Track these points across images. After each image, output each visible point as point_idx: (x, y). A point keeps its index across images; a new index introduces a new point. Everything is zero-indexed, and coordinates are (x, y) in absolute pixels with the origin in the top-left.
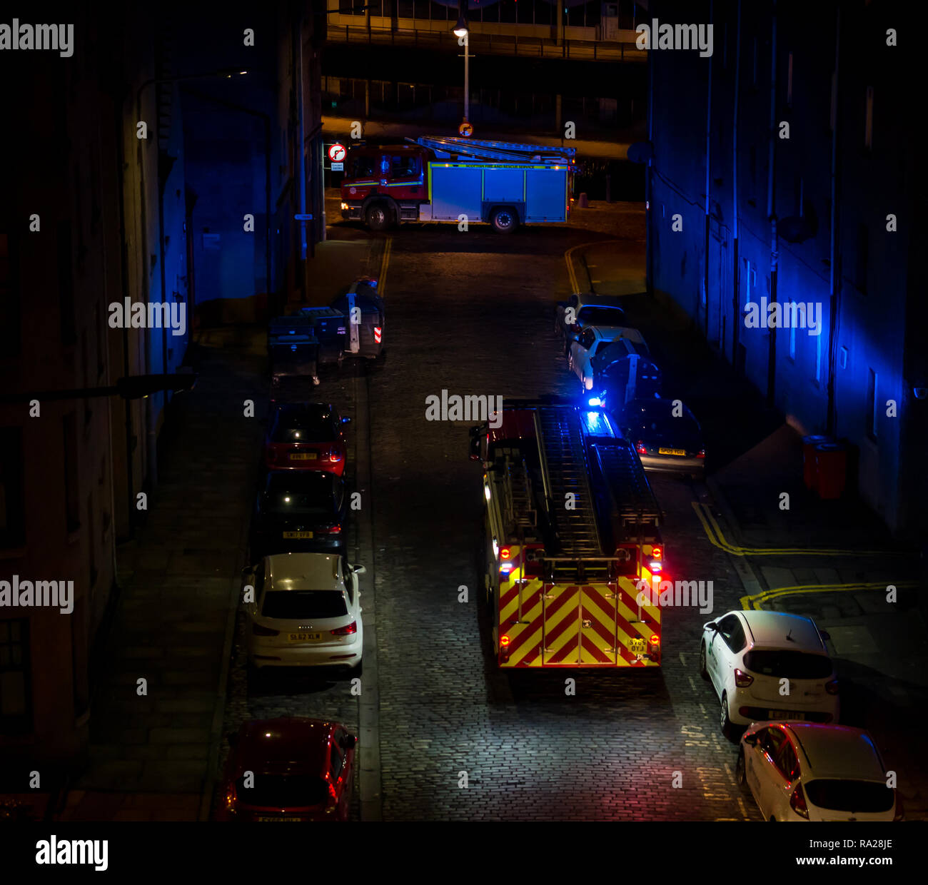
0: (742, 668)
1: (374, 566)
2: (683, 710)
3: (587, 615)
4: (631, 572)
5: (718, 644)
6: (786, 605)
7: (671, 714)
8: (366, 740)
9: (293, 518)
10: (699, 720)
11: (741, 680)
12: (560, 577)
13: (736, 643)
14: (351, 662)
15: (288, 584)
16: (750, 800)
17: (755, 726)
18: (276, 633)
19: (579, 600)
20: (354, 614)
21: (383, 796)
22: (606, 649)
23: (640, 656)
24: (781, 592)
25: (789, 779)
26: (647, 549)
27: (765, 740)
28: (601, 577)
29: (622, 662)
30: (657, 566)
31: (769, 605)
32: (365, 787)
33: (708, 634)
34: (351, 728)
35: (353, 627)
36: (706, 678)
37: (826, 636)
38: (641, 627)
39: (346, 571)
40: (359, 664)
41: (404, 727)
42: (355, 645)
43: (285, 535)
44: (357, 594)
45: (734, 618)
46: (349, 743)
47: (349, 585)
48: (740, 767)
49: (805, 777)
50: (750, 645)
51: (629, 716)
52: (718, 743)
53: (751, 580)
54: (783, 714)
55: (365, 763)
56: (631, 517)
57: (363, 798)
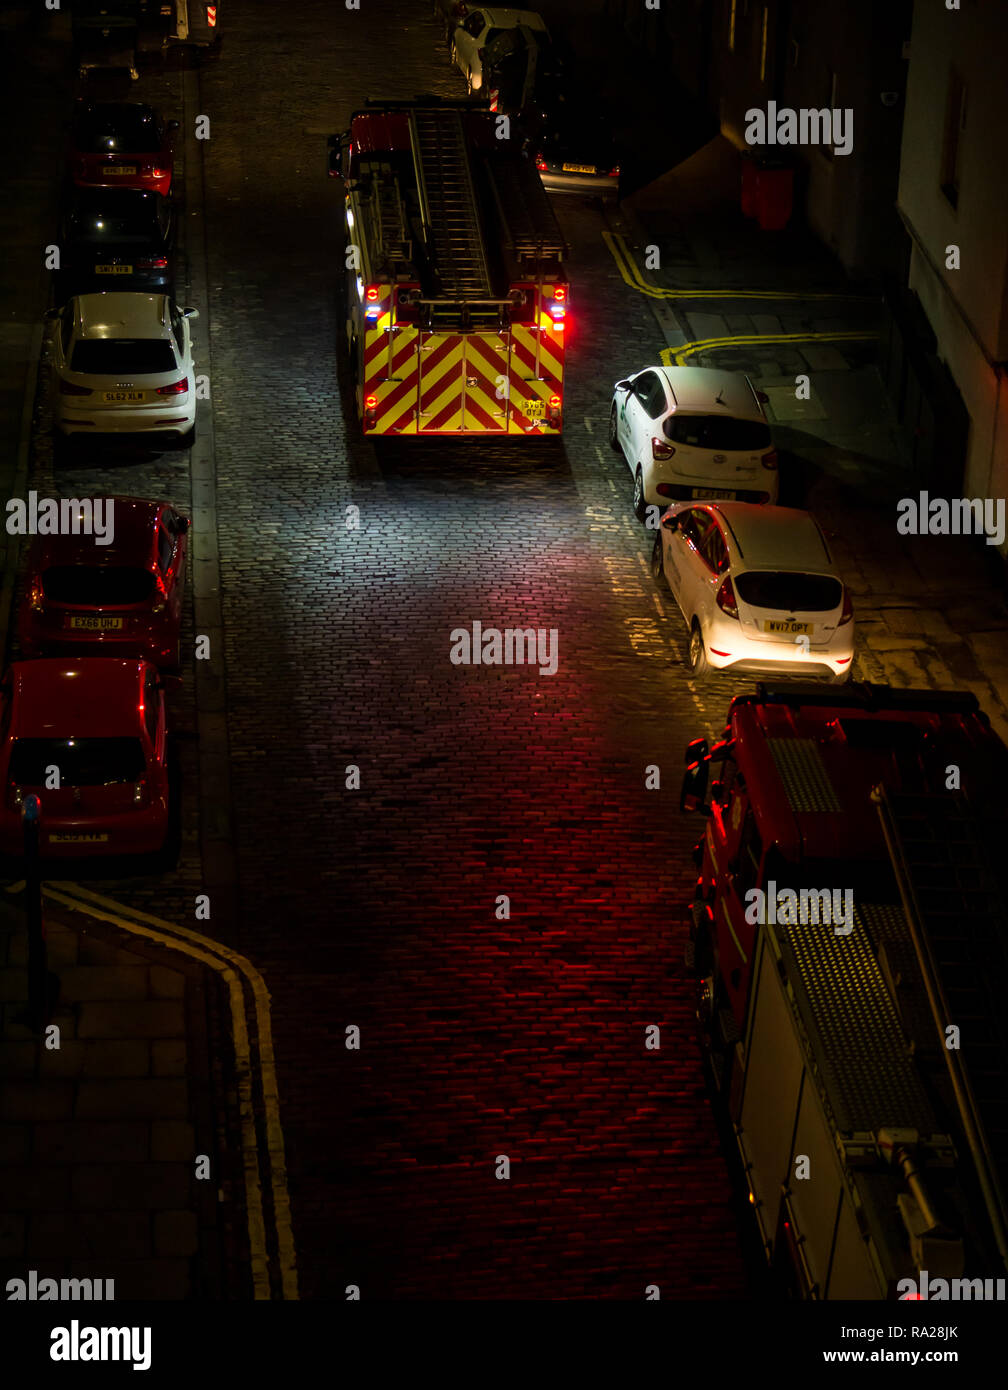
0: (661, 437)
1: (209, 309)
2: (587, 488)
3: (472, 371)
4: (527, 317)
5: (632, 408)
6: (716, 360)
7: (573, 493)
8: (200, 523)
9: (108, 250)
10: (606, 498)
11: (660, 452)
12: (440, 324)
13: (655, 406)
14: (182, 428)
15: (102, 331)
16: (668, 597)
17: (676, 507)
18: (88, 392)
19: (464, 352)
20: (185, 368)
21: (223, 591)
22: (495, 412)
23: (537, 421)
24: (709, 344)
25: (716, 571)
26: (547, 290)
27: (687, 524)
28: (491, 324)
29: (515, 429)
30: (559, 310)
31: (694, 360)
32: (201, 580)
33: (621, 395)
34: (182, 508)
35: (184, 385)
36: (617, 447)
37: (764, 398)
38: (539, 386)
39: (175, 315)
40: (192, 431)
41: (247, 507)
42: (185, 407)
43: (98, 270)
44: (188, 344)
45: (653, 376)
46: (181, 526)
47: (178, 332)
48: (657, 557)
49: (736, 568)
50: (671, 409)
51: (523, 495)
52: (628, 527)
53: (672, 329)
54: (710, 493)
55: (199, 551)
56: (529, 250)
57: (198, 592)
